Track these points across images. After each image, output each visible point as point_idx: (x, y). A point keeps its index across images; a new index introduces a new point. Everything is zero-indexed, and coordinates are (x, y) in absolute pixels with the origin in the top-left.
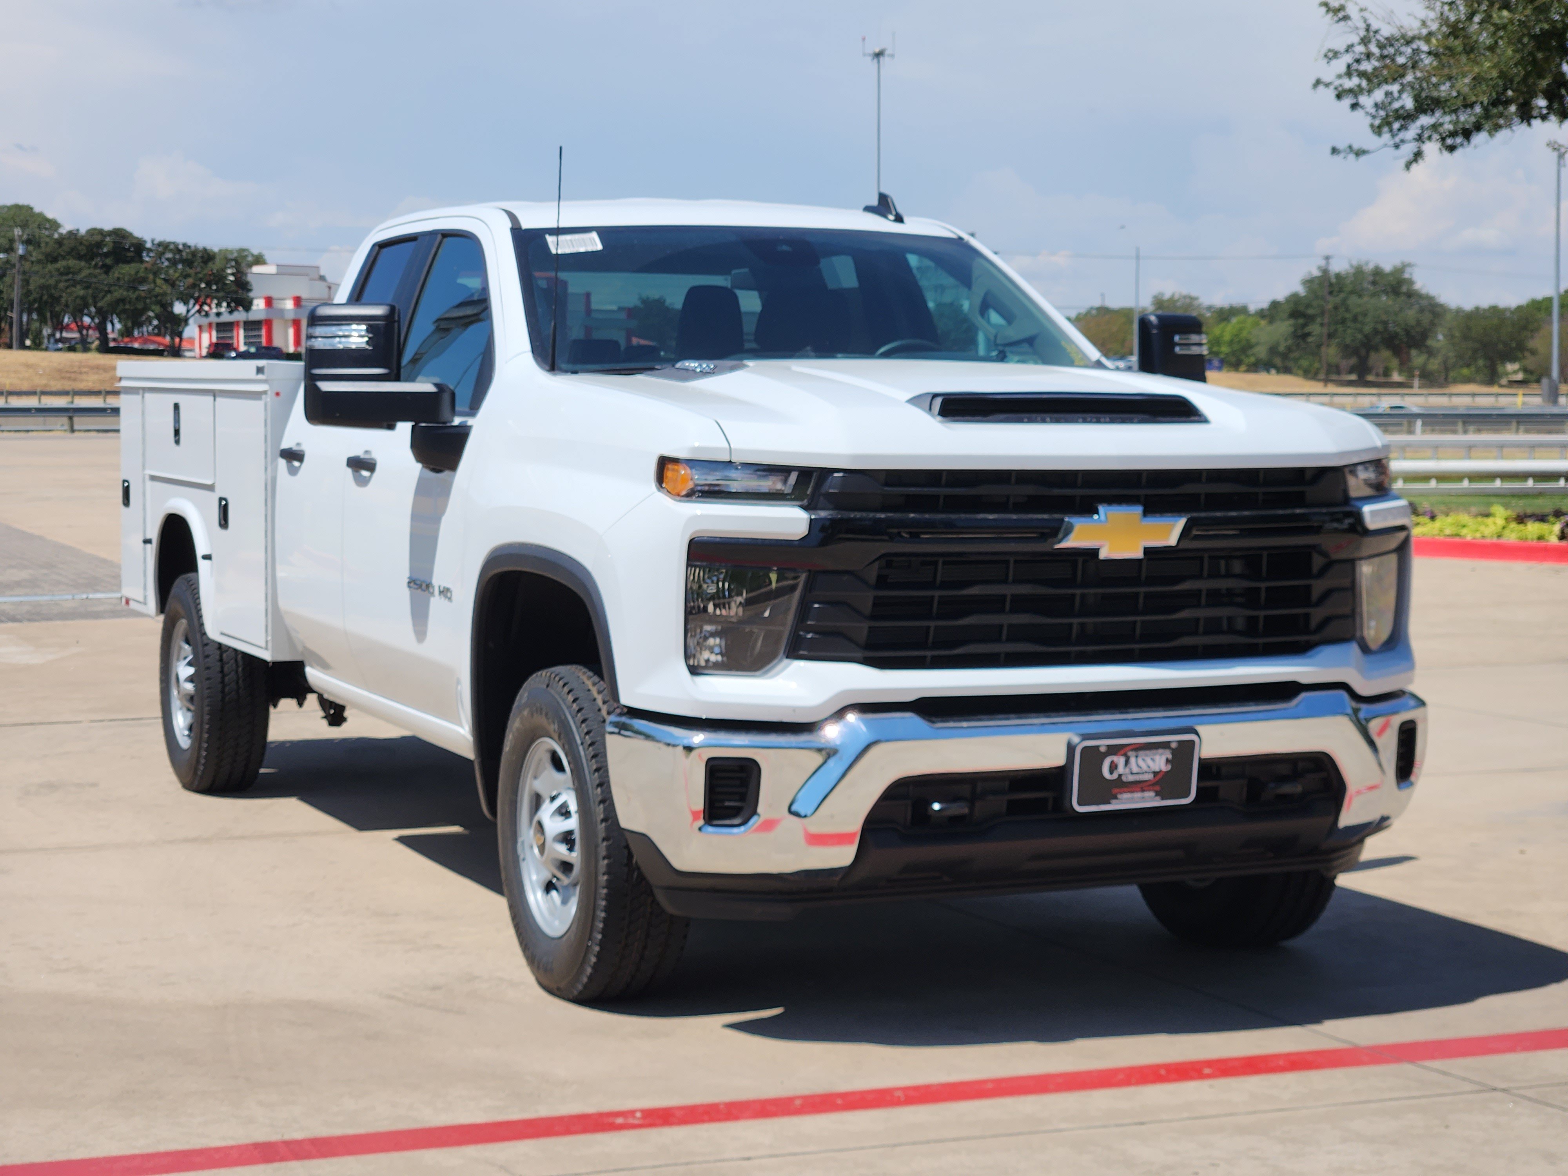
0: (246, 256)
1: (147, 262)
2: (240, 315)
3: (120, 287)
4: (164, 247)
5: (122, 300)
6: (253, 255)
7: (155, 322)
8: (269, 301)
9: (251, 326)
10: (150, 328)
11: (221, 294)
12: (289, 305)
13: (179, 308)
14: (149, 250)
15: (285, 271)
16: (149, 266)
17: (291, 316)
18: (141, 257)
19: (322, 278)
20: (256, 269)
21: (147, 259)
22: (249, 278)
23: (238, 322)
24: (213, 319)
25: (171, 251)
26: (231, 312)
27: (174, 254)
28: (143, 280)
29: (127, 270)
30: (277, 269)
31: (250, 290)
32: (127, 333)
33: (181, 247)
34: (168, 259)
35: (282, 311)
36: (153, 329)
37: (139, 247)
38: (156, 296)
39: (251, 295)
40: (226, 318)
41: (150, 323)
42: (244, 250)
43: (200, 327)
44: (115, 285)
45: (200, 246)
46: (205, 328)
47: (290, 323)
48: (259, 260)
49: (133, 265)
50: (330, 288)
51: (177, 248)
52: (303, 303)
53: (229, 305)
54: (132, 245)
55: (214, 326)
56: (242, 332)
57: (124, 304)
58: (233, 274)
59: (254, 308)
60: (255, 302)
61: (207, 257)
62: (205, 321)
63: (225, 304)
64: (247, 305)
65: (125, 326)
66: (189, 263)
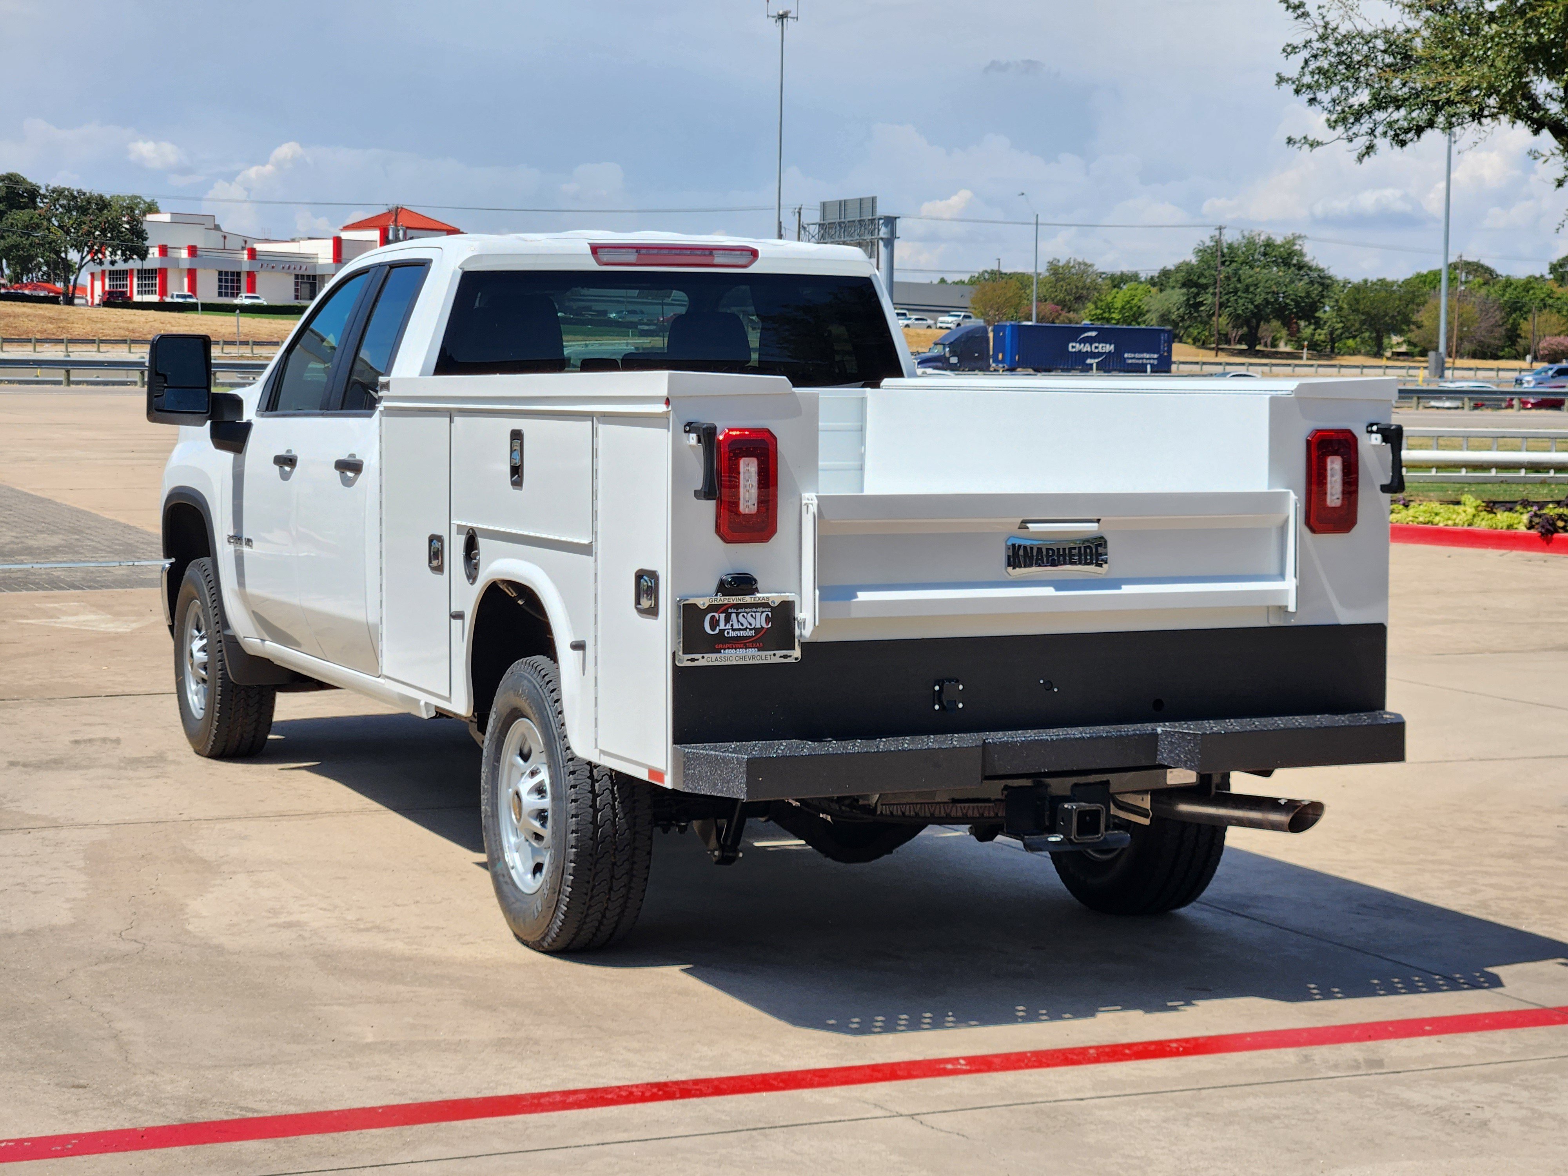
0: (139, 203)
1: (42, 208)
2: (135, 264)
3: (14, 233)
4: (59, 193)
5: (16, 247)
6: (145, 202)
7: (45, 268)
8: (163, 250)
9: (145, 274)
10: (40, 274)
11: (116, 242)
12: (184, 254)
13: (73, 256)
14: (44, 196)
15: (179, 220)
16: (43, 212)
17: (186, 265)
18: (35, 203)
19: (217, 228)
20: (150, 217)
21: (41, 205)
22: (145, 226)
23: (132, 270)
24: (107, 267)
25: (65, 197)
26: (125, 261)
27: (69, 200)
28: (37, 227)
29: (21, 216)
30: (172, 217)
31: (146, 239)
32: (16, 278)
33: (75, 193)
34: (61, 206)
35: (177, 260)
36: (42, 276)
37: (33, 193)
38: (50, 243)
39: (147, 243)
40: (120, 266)
41: (40, 270)
42: (136, 197)
43: (92, 275)
44: (8, 231)
45: (96, 193)
46: (98, 276)
47: (185, 273)
48: (152, 208)
49: (27, 211)
50: (225, 237)
51: (72, 194)
52: (198, 253)
53: (123, 254)
54: (26, 190)
55: (107, 274)
56: (135, 280)
57: (18, 251)
58: (128, 223)
59: (149, 256)
60: (151, 250)
61: (103, 204)
62: (98, 269)
63: (119, 252)
64: (143, 255)
65: (14, 271)
66: (83, 210)
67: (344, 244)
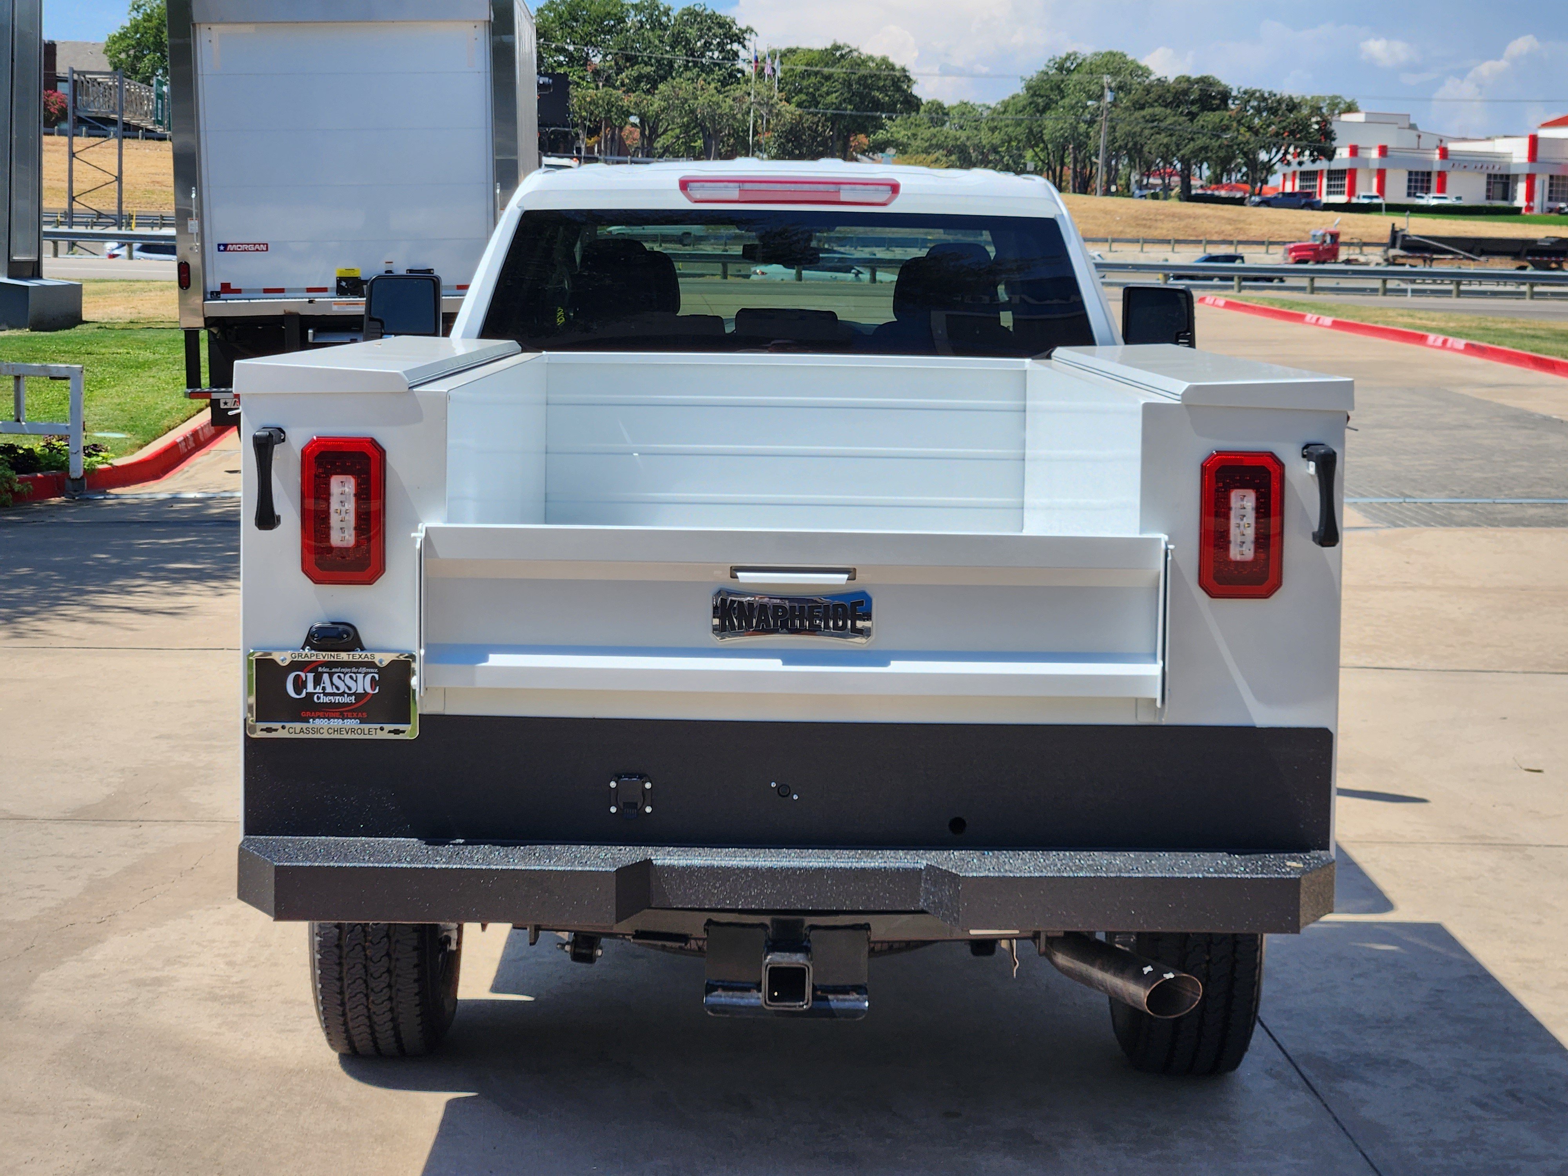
0: (1339, 103)
1: (1232, 110)
2: (1323, 165)
3: (1204, 135)
4: (1250, 94)
5: (1205, 148)
6: (1345, 103)
7: (1244, 169)
8: (1354, 151)
9: (1334, 175)
10: (1239, 175)
11: (1304, 143)
12: (1375, 154)
13: (1263, 156)
14: (1235, 98)
15: (1373, 119)
16: (1234, 113)
17: (1376, 166)
18: (1226, 104)
19: (1413, 127)
20: (1345, 117)
21: (1233, 107)
22: (1334, 127)
23: (1322, 171)
24: (1294, 167)
25: (1256, 99)
26: (1313, 161)
27: (1259, 102)
28: (1227, 128)
29: (1211, 118)
30: (1366, 117)
31: (1334, 139)
32: (1216, 180)
33: (1266, 95)
34: (1252, 107)
35: (1367, 160)
36: (1242, 177)
37: (1225, 96)
38: (1239, 145)
39: (1335, 144)
40: (1308, 167)
41: (1240, 171)
42: (1336, 97)
43: (1284, 175)
44: (1198, 133)
45: (1286, 94)
46: (1289, 177)
47: (1375, 173)
48: (1351, 108)
49: (1217, 113)
50: (1419, 137)
51: (1262, 95)
52: (1389, 153)
53: (1311, 154)
54: (1219, 93)
55: (1298, 175)
56: (1325, 181)
57: (1207, 153)
58: (1317, 123)
59: (1337, 157)
60: (1338, 151)
61: (1293, 106)
62: (1289, 170)
63: (1307, 153)
64: (1330, 154)
65: (1214, 172)
66: (1273, 111)
67: (1540, 143)
